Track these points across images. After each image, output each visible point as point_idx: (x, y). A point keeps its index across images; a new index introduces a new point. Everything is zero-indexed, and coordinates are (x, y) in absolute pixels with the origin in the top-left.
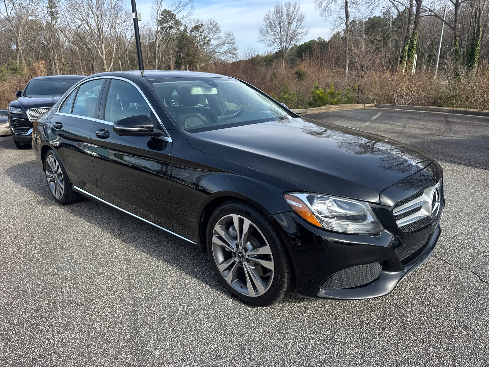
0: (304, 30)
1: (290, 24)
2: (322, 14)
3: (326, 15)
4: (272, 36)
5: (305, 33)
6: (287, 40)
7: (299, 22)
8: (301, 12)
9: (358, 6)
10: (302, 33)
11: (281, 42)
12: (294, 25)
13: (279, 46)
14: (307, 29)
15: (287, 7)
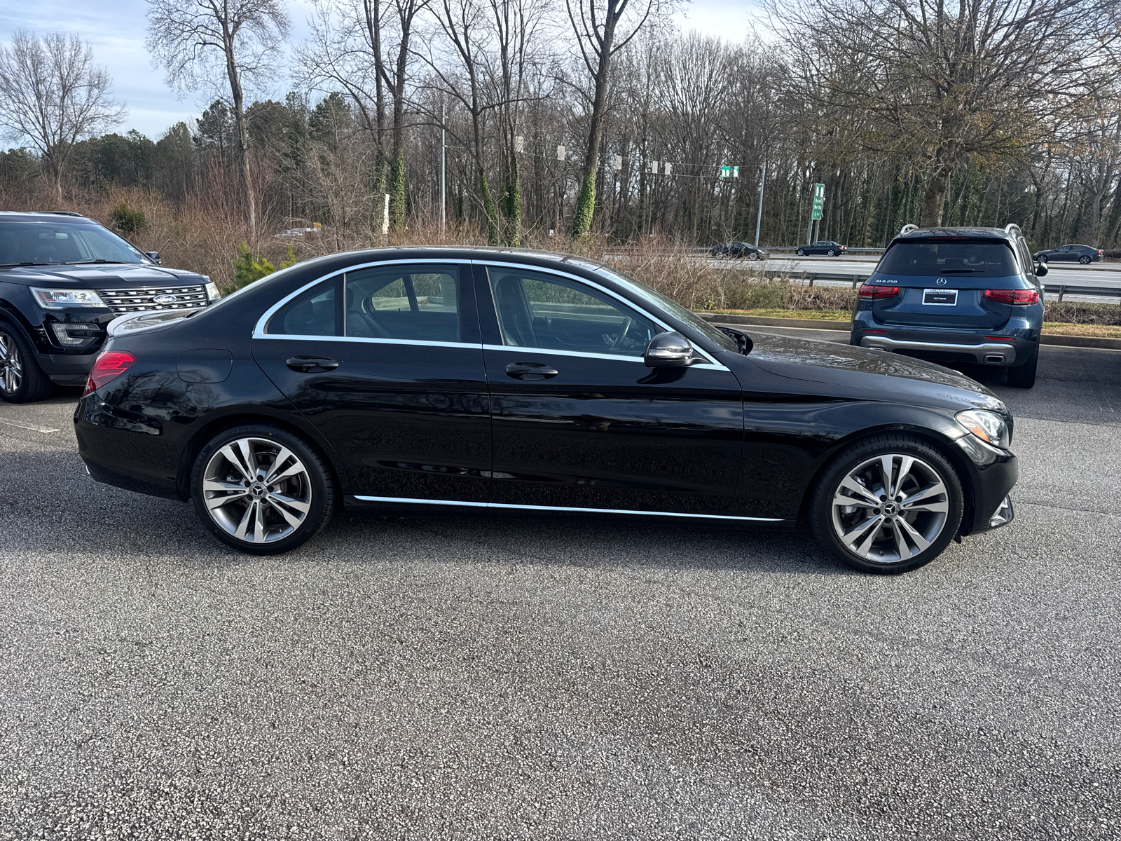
0: (112, 111)
1: (66, 89)
2: (170, 82)
3: (183, 86)
4: (15, 115)
5: (115, 118)
6: (61, 128)
7: (96, 91)
8: (98, 66)
9: (260, 78)
10: (107, 116)
11: (45, 133)
12: (81, 94)
13: (39, 142)
14: (118, 108)
15: (52, 45)
